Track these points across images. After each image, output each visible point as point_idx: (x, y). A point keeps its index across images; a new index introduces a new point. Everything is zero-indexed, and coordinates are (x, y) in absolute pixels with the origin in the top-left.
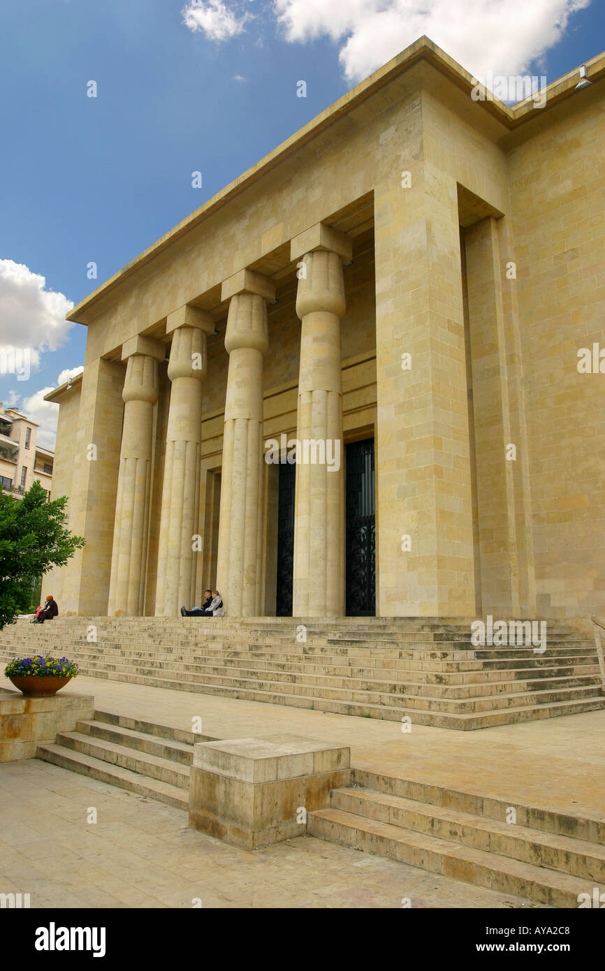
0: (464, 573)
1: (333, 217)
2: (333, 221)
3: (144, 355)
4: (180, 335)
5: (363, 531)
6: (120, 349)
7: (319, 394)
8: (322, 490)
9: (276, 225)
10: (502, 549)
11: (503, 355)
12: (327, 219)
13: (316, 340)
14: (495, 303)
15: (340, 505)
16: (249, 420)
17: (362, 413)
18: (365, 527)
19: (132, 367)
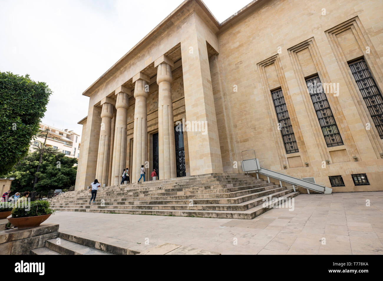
0: (219, 159)
1: (167, 53)
2: (168, 54)
3: (108, 103)
4: (119, 95)
5: (180, 153)
6: (100, 102)
7: (165, 106)
8: (168, 137)
9: (149, 57)
10: (227, 152)
11: (222, 93)
12: (166, 53)
13: (164, 90)
14: (218, 78)
15: (174, 141)
16: (142, 118)
17: (178, 116)
18: (181, 151)
19: (104, 107)
